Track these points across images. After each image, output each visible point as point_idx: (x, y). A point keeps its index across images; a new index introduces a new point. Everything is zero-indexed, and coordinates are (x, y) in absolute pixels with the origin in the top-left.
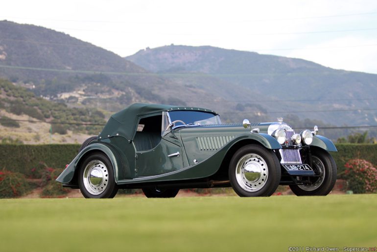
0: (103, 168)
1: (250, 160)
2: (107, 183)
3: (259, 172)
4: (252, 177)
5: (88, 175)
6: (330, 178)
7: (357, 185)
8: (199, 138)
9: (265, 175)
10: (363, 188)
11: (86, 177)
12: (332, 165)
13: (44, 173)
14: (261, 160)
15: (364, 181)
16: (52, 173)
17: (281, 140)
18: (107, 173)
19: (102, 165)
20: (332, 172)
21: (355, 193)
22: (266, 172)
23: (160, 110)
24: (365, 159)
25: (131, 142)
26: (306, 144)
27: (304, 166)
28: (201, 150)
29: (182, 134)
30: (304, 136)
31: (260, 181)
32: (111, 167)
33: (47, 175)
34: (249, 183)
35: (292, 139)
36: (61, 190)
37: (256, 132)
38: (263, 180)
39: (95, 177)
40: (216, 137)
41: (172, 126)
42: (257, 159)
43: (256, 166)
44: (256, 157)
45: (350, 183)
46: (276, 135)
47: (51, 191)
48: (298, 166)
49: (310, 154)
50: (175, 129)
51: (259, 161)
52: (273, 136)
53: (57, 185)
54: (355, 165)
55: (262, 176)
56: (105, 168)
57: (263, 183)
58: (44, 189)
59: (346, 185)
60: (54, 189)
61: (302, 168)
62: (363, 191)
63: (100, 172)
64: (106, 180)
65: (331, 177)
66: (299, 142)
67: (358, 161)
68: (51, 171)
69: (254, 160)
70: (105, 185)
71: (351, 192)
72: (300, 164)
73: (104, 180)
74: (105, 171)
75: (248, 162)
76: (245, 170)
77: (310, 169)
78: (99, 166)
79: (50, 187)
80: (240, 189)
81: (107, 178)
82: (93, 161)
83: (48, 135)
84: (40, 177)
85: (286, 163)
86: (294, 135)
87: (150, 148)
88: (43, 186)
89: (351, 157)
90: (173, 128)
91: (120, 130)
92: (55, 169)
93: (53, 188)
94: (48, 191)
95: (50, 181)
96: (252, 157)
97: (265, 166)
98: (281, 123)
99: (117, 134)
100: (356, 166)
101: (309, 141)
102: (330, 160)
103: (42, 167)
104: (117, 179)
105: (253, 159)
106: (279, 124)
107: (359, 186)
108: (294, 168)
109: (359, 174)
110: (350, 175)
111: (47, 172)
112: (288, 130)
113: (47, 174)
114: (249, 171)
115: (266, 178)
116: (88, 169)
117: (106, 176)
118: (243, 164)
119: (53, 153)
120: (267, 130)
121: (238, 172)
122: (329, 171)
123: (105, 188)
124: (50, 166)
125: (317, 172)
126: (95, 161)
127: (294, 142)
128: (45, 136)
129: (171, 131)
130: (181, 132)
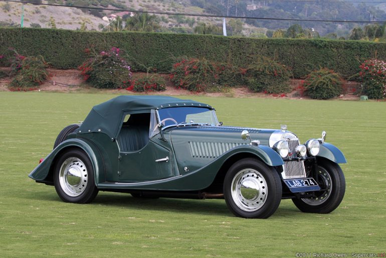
0: (82, 166)
1: (248, 176)
2: (86, 184)
3: (258, 189)
4: (249, 194)
5: (65, 173)
6: (337, 194)
7: (373, 89)
8: (191, 143)
9: (263, 193)
10: (379, 94)
11: (62, 175)
12: (340, 179)
13: (13, 61)
14: (260, 176)
15: (382, 85)
16: (23, 61)
17: (284, 153)
18: (86, 173)
19: (81, 163)
20: (339, 186)
21: (370, 98)
22: (265, 190)
23: (149, 107)
24: (383, 59)
25: (114, 141)
26: (311, 155)
27: (308, 180)
28: (194, 156)
29: (172, 136)
30: (309, 145)
31: (259, 200)
32: (91, 167)
33: (17, 64)
34: (246, 201)
35: (296, 151)
36: (33, 81)
37: (256, 144)
38: (261, 199)
39: (72, 175)
40: (211, 143)
41: (162, 127)
42: (255, 175)
43: (255, 182)
44: (255, 172)
45: (365, 87)
46: (278, 147)
47: (21, 83)
48: (302, 181)
49: (316, 165)
50: (164, 130)
51: (257, 178)
52: (275, 149)
53: (28, 75)
54: (371, 66)
55: (261, 195)
56: (84, 167)
57: (262, 203)
58: (13, 79)
59: (361, 89)
60: (25, 80)
61: (306, 183)
62: (380, 97)
63: (78, 170)
64: (85, 181)
65: (339, 192)
66: (304, 154)
67: (375, 62)
68: (22, 59)
69: (253, 176)
70: (83, 186)
71: (366, 97)
72: (303, 178)
73: (83, 181)
74: (84, 170)
75: (246, 177)
76: (242, 185)
77: (315, 184)
78: (78, 164)
79: (20, 77)
80: (236, 207)
81: (86, 178)
82: (71, 158)
83: (20, 5)
84: (9, 66)
85: (288, 177)
86: (298, 147)
87: (136, 150)
88: (12, 76)
89: (368, 57)
90: (163, 129)
91: (103, 125)
92: (27, 57)
93: (24, 78)
94: (17, 82)
95: (21, 71)
96: (249, 172)
97: (265, 184)
98: (284, 131)
99: (99, 130)
100: (373, 68)
101: (315, 152)
102: (338, 173)
103: (12, 53)
104: (98, 182)
105: (251, 174)
106: (283, 133)
107: (375, 90)
108: (297, 184)
109: (376, 77)
110: (365, 78)
111: (18, 60)
112: (292, 140)
113: (17, 62)
114: (246, 187)
115: (265, 197)
116: (65, 166)
117: (86, 176)
118: (240, 179)
119: (25, 38)
120: (268, 139)
121: (234, 189)
122: (337, 185)
123: (83, 189)
124: (21, 53)
125: (323, 186)
126: (74, 158)
127: (298, 154)
128: (15, 6)
129: (160, 132)
130: (172, 134)
